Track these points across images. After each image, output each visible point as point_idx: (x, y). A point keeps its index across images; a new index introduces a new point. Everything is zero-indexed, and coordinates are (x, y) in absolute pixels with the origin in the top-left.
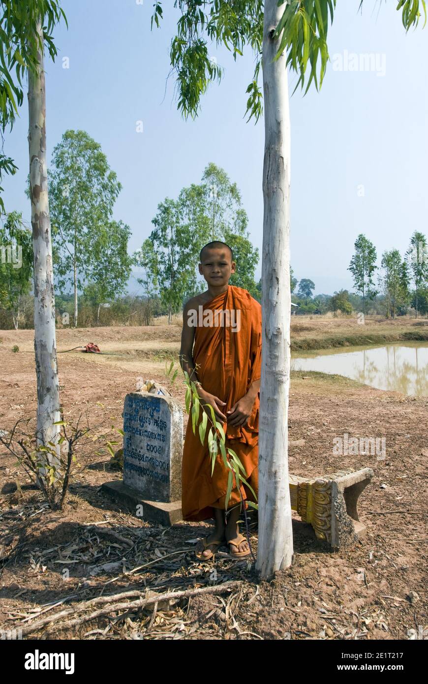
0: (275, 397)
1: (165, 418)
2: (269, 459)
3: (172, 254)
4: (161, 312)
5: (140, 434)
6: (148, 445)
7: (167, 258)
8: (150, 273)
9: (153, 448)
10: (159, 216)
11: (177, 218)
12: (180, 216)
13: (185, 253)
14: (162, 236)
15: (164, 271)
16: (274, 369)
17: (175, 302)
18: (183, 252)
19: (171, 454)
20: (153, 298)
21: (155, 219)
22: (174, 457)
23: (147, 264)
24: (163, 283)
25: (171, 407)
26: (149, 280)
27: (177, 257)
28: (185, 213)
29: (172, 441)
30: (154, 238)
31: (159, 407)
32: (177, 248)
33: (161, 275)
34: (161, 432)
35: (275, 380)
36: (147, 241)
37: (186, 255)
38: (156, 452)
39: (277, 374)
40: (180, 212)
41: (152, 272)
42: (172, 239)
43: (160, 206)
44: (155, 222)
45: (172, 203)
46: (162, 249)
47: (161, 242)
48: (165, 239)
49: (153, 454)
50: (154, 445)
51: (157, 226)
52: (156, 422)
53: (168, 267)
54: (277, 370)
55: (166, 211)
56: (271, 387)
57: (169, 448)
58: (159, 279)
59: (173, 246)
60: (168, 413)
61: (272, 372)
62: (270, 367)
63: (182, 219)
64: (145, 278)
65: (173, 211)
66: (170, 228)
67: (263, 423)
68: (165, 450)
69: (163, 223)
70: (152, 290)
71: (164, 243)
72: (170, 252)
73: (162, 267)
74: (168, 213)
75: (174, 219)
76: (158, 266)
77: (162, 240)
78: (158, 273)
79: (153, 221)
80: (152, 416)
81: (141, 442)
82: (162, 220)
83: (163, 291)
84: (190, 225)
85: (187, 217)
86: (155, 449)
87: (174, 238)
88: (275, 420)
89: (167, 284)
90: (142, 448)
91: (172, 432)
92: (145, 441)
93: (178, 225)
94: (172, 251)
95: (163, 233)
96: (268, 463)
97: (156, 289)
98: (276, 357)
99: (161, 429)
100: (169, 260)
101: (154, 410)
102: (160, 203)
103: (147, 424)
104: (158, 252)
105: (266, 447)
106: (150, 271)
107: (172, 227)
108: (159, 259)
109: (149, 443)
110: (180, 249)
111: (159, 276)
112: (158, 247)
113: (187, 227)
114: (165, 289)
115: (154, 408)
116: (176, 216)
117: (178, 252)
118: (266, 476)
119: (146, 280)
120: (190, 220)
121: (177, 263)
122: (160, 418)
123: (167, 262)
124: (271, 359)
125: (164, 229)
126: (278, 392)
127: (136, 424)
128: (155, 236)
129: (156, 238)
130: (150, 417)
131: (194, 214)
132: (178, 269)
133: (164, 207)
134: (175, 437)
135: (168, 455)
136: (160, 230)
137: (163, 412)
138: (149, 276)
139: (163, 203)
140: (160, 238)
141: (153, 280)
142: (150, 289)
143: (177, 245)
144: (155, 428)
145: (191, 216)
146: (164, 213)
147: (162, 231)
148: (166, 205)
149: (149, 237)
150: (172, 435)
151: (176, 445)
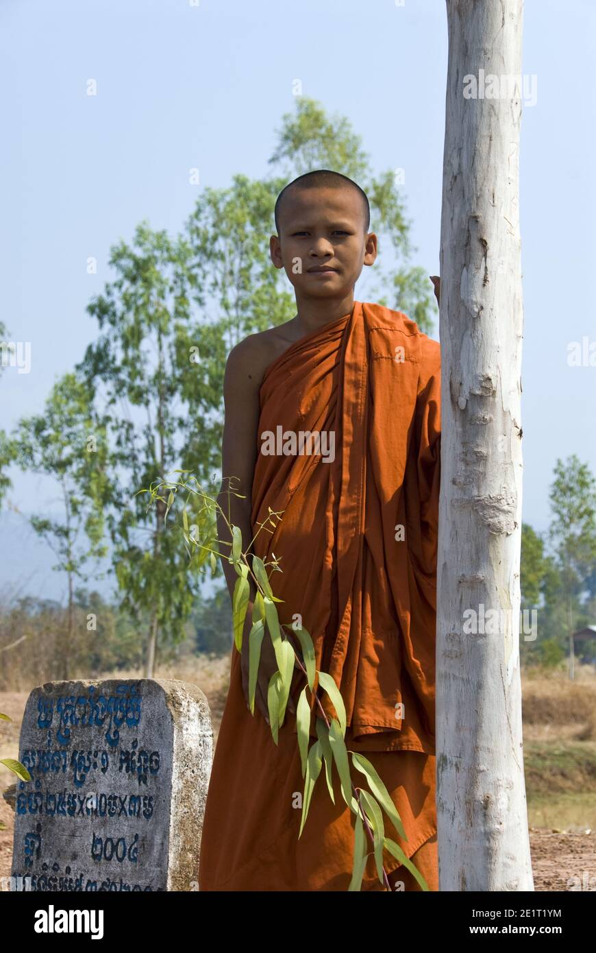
0: (481, 575)
1: (156, 739)
2: (466, 761)
3: (160, 426)
4: (114, 660)
5: (72, 812)
6: (97, 841)
7: (141, 443)
8: (79, 497)
9: (114, 848)
10: (115, 291)
11: (182, 299)
12: (191, 292)
13: (209, 425)
14: (125, 362)
15: (132, 489)
16: (475, 492)
17: (169, 602)
18: (200, 421)
19: (171, 856)
20: (83, 606)
21: (101, 301)
22: (182, 866)
23: (69, 462)
24: (124, 534)
25: (176, 703)
26: (74, 523)
27: (179, 440)
28: (210, 279)
29: (176, 811)
30: (96, 371)
31: (137, 709)
32: (179, 407)
33: (119, 505)
34: (139, 789)
35: (477, 524)
36: (69, 380)
37: (212, 432)
38: (120, 860)
39: (484, 507)
40: (193, 279)
41: (87, 492)
42: (159, 375)
43: (119, 255)
44: (101, 310)
45: (161, 242)
46: (125, 409)
47: (121, 384)
48: (136, 374)
49: (114, 867)
50: (115, 835)
51: (107, 326)
52: (126, 758)
53: (145, 477)
54: (484, 494)
55: (140, 271)
56: (467, 547)
57: (166, 834)
58: (111, 518)
59: (163, 399)
60: (164, 724)
61: (469, 501)
62: (464, 487)
63: (200, 301)
64: (58, 513)
65: (167, 272)
66: (154, 335)
67: (448, 655)
68: (152, 845)
69: (131, 317)
70: (83, 559)
71: (131, 389)
72: (154, 421)
73: (123, 477)
74: (146, 280)
75: (170, 303)
76: (110, 472)
77: (123, 376)
78: (108, 496)
79: (91, 310)
80: (113, 743)
81: (73, 835)
82: (128, 304)
83: (127, 563)
84: (226, 325)
85: (219, 295)
86: (120, 849)
87: (168, 369)
88: (480, 642)
89: (142, 536)
90: (75, 857)
91: (176, 784)
92: (90, 829)
93: (183, 322)
94: (162, 416)
95: (131, 353)
96: (464, 774)
97: (100, 553)
98: (481, 459)
99: (142, 779)
100: (150, 450)
101: (119, 722)
102: (117, 243)
103: (98, 771)
104: (108, 419)
105: (458, 728)
106: (77, 488)
107: (161, 331)
108: (112, 448)
109: (100, 834)
110: (192, 412)
111: (111, 510)
112: (113, 401)
113: (217, 330)
114: (134, 555)
115: (119, 715)
116: (178, 292)
117: (182, 423)
118: (460, 817)
119: (62, 522)
120: (226, 307)
121: (179, 461)
122: (141, 744)
123: (142, 458)
124: (467, 464)
125: (132, 338)
126: (488, 560)
127: (60, 781)
128: (97, 360)
129: (102, 371)
130: (107, 747)
131: (243, 287)
132: (182, 480)
133: (131, 256)
134: (185, 799)
135: (162, 862)
136: (120, 343)
137: (149, 722)
138: (74, 507)
139: (130, 243)
140: (117, 371)
141: (90, 523)
142: (76, 555)
143: (177, 397)
144: (124, 779)
145: (232, 294)
146: (133, 280)
147: (126, 346)
148: (139, 253)
149: (78, 367)
150: (175, 790)
151: (188, 825)
